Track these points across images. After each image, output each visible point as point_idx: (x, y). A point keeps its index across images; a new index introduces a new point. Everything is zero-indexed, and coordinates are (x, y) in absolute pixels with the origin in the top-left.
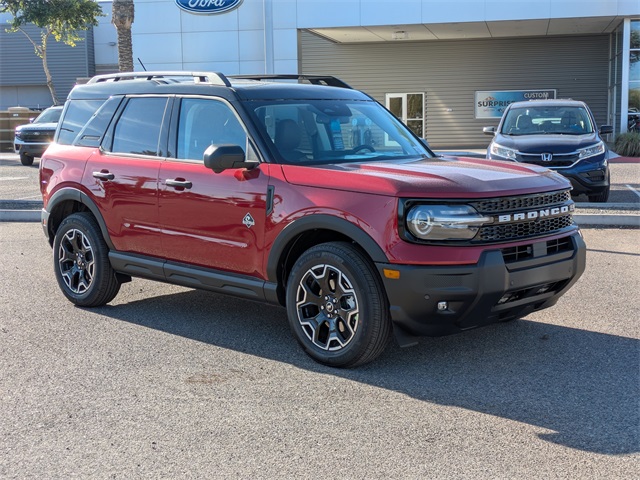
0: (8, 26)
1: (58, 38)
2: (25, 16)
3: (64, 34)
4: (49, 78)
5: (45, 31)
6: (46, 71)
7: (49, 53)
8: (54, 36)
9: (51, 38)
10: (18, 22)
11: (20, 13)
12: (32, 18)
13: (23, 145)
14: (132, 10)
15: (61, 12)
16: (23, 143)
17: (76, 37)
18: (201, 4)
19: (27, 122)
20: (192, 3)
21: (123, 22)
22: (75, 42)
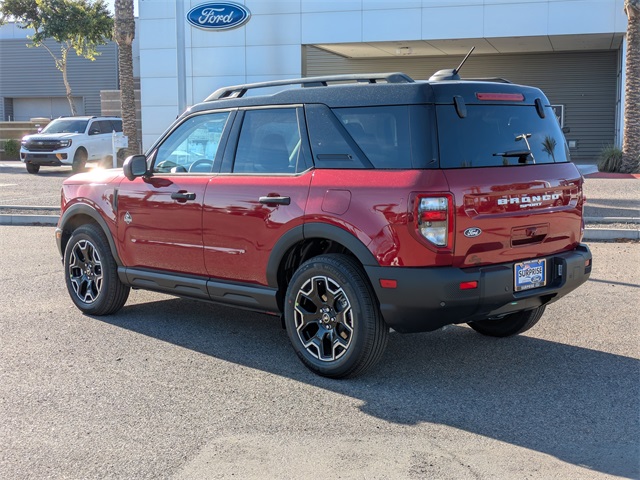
0: (28, 41)
1: (79, 52)
2: (46, 32)
3: (84, 49)
4: (69, 91)
5: (65, 46)
6: (66, 84)
7: (69, 66)
8: (75, 51)
9: (71, 53)
10: (39, 37)
11: (41, 29)
12: (52, 34)
13: (29, 155)
14: (133, 27)
15: (78, 28)
16: (28, 152)
17: (96, 51)
18: (210, 21)
19: (36, 132)
20: (202, 20)
21: (124, 38)
22: (94, 56)
